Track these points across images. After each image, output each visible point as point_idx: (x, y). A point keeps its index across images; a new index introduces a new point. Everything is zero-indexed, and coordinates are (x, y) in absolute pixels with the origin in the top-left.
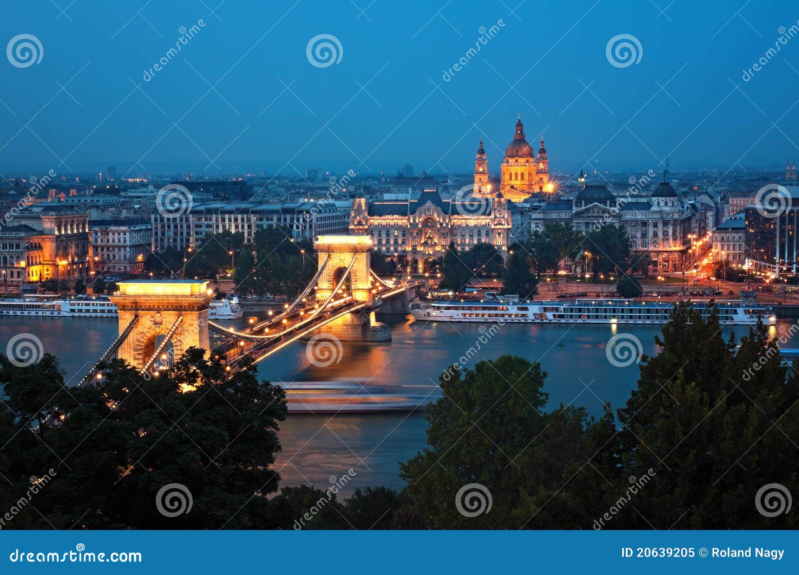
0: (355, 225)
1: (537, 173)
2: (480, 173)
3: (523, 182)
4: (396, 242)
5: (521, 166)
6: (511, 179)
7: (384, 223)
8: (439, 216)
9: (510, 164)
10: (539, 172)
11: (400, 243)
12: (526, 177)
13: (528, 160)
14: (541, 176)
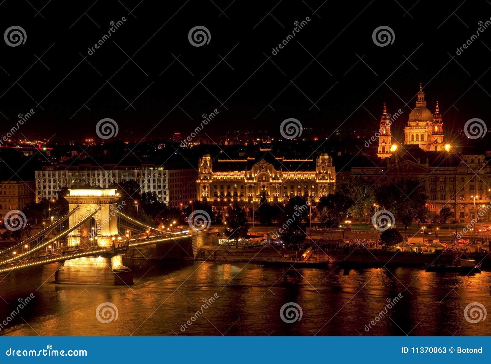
0: (201, 180)
1: (433, 135)
2: (384, 135)
3: (423, 143)
4: (235, 195)
5: (421, 129)
6: (413, 140)
7: (225, 177)
8: (271, 172)
9: (412, 127)
10: (434, 134)
11: (239, 195)
12: (426, 138)
13: (427, 124)
14: (436, 137)
